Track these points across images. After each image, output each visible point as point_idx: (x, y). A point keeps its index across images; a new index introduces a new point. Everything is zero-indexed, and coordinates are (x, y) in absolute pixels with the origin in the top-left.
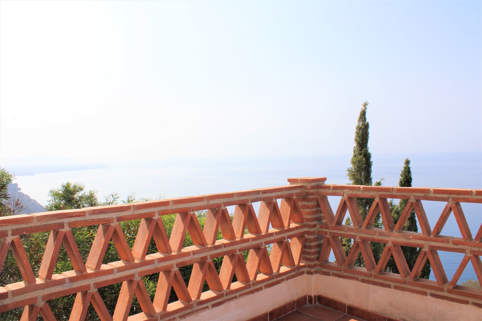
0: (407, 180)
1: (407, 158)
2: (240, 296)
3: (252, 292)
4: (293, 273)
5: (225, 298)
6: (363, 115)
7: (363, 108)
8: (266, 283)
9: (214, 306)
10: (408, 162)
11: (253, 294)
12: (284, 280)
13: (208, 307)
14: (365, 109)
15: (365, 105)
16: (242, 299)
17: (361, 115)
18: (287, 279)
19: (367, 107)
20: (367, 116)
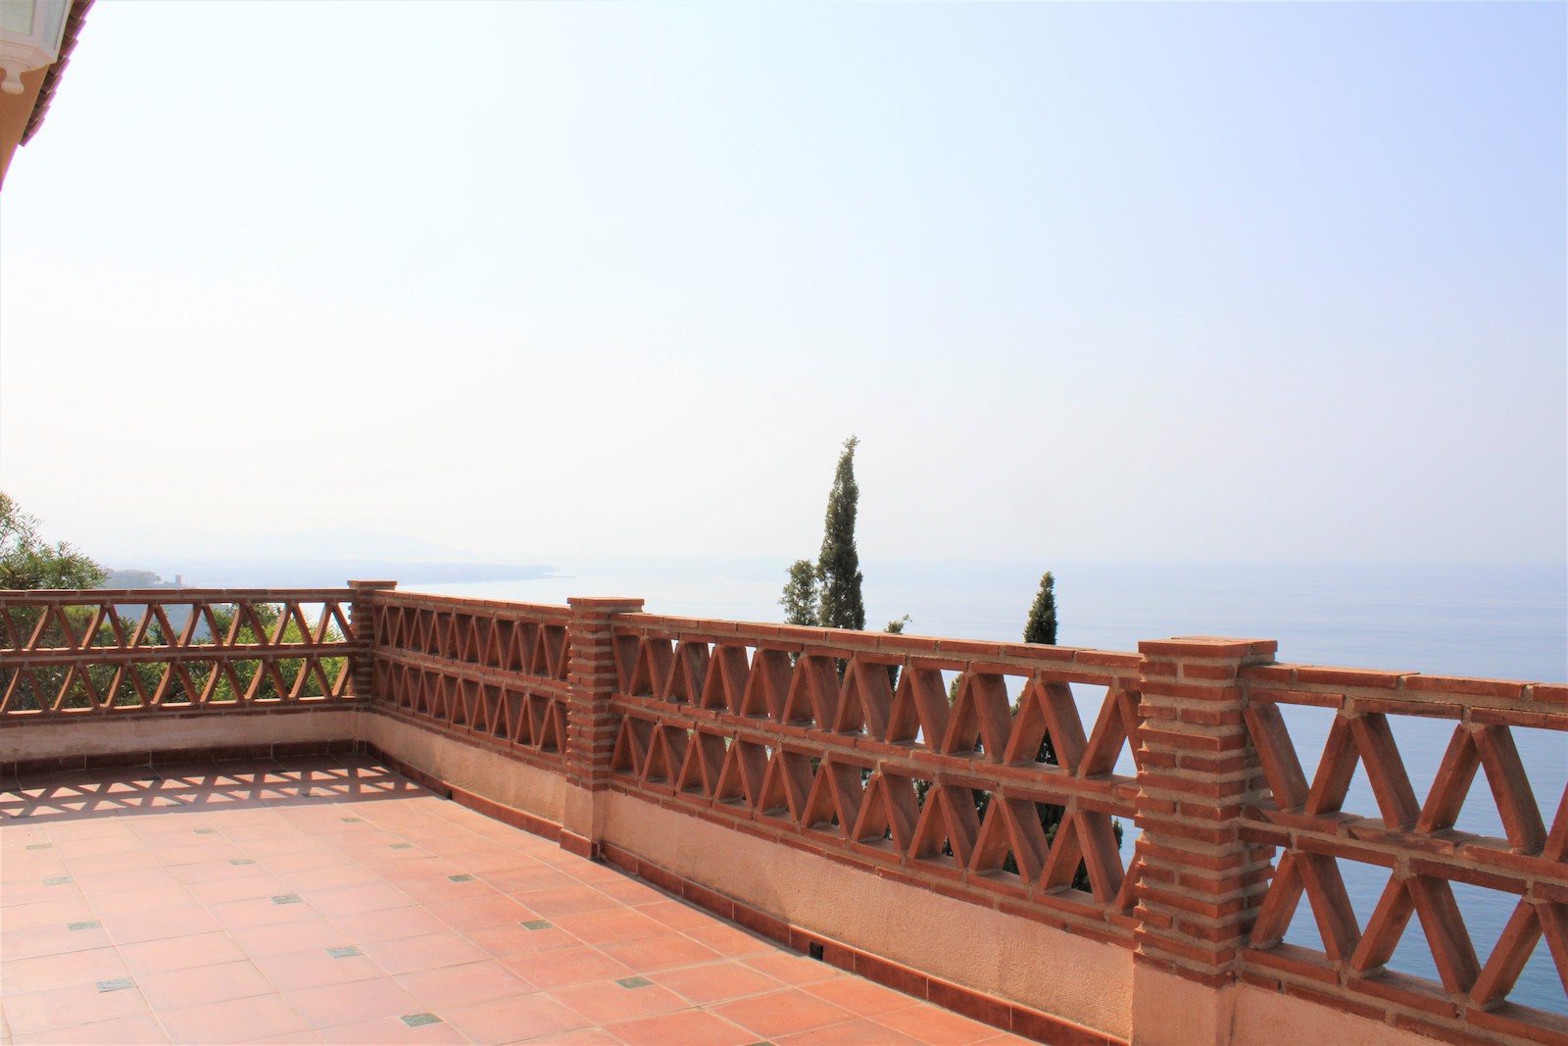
0: (1043, 626)
1: (1044, 573)
2: (226, 714)
3: (249, 714)
4: (329, 705)
5: (201, 711)
6: (846, 469)
7: (847, 450)
8: (273, 708)
9: (182, 716)
10: (1048, 582)
11: (249, 717)
12: (308, 710)
13: (174, 716)
14: (851, 453)
15: (852, 444)
16: (228, 718)
17: (841, 466)
18: (315, 710)
19: (856, 449)
20: (855, 471)
